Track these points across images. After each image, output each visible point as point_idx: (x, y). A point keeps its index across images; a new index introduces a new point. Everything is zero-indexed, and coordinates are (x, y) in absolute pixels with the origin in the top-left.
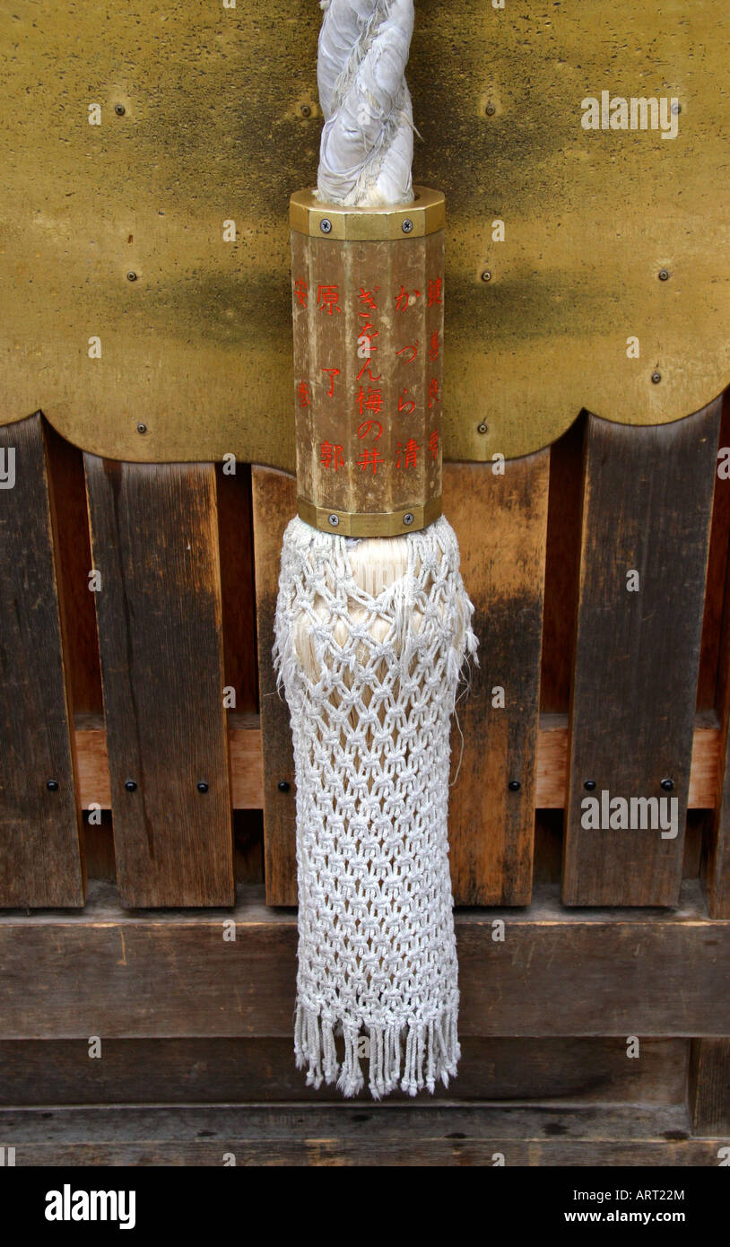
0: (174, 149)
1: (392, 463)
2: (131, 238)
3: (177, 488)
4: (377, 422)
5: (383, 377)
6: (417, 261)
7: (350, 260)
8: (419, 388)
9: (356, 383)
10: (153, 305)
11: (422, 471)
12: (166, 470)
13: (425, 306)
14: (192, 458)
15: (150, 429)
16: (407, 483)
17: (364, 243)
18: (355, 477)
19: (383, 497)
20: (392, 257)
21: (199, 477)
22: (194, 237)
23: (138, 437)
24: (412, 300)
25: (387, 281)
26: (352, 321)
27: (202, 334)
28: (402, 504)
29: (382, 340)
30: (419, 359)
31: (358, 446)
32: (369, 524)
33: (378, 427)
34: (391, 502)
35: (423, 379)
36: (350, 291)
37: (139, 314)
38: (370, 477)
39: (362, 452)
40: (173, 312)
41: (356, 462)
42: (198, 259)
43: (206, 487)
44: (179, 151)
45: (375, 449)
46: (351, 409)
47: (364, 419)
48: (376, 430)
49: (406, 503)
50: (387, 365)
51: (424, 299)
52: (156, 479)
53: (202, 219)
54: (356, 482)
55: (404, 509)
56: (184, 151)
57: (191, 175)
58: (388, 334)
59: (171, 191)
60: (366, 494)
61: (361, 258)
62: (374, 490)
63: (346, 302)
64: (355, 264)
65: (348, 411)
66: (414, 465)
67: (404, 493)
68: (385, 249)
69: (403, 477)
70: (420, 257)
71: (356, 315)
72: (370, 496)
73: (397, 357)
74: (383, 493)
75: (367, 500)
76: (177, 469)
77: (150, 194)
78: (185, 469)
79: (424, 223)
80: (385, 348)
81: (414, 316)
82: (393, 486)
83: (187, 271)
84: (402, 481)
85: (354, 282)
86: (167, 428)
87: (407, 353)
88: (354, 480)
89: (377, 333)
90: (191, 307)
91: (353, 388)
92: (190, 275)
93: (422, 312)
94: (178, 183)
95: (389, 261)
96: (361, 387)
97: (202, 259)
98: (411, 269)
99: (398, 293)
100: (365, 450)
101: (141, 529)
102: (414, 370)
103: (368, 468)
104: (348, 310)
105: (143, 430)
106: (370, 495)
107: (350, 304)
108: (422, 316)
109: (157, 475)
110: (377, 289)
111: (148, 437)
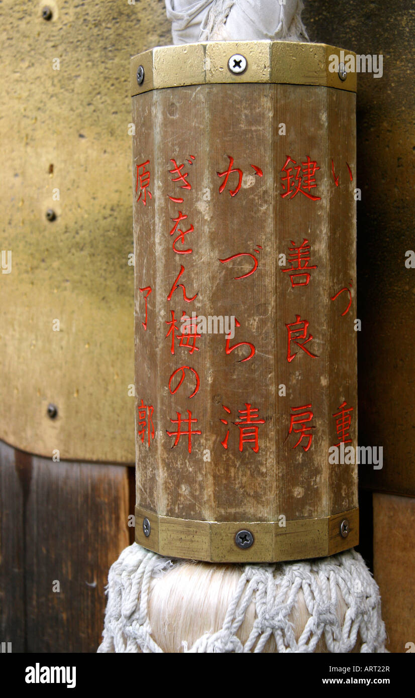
0: (97, 55)
1: (214, 438)
2: (51, 169)
3: (86, 496)
4: (192, 369)
5: (200, 297)
6: (257, 120)
7: (160, 117)
8: (263, 322)
9: (167, 305)
10: (69, 252)
11: (269, 462)
12: (76, 470)
13: (272, 192)
14: (102, 457)
15: (61, 413)
16: (240, 477)
17: (176, 90)
18: (166, 456)
19: (201, 493)
20: (212, 111)
21: (109, 484)
22: (113, 164)
23: (47, 422)
24: (249, 181)
25: (204, 147)
26: (162, 208)
27: (118, 289)
28: (233, 511)
29: (199, 237)
30: (262, 276)
31: (170, 406)
32: (183, 537)
33: (194, 377)
34: (213, 504)
35: (271, 309)
36: (159, 164)
37: (56, 264)
38: (185, 458)
39: (175, 417)
40: (88, 259)
41: (167, 432)
42: (117, 191)
43: (116, 499)
44: (101, 56)
45: (190, 412)
46: (161, 346)
47: (177, 363)
48: (191, 382)
49: (241, 510)
50: (205, 278)
51: (269, 182)
52: (65, 483)
53: (123, 140)
54: (168, 466)
55: (235, 519)
56: (106, 56)
57: (113, 85)
58: (206, 229)
59: (92, 108)
60: (178, 485)
61: (172, 114)
62: (190, 481)
63: (156, 181)
64: (166, 123)
65: (157, 349)
66: (256, 449)
67: (235, 493)
68: (202, 97)
69: (235, 466)
70: (262, 115)
71: (166, 201)
72: (184, 489)
73: (222, 267)
74: (202, 488)
75: (180, 495)
76: (87, 470)
77: (72, 113)
78: (95, 472)
79: (268, 64)
80: (202, 251)
81: (252, 207)
82: (214, 477)
83: (104, 208)
84: (232, 470)
85: (164, 150)
86: (77, 412)
87: (240, 263)
88: (163, 460)
89: (192, 227)
90: (106, 254)
91: (162, 313)
92: (108, 212)
93: (266, 202)
94: (99, 97)
95: (207, 115)
96: (173, 312)
97: (121, 192)
98: (245, 132)
99: (222, 166)
100: (179, 414)
101: (48, 551)
102: (252, 291)
103: (183, 443)
104: (157, 194)
105: (53, 414)
106: (183, 487)
107: (161, 184)
108: (267, 209)
109: (67, 477)
110: (192, 159)
111: (58, 423)
